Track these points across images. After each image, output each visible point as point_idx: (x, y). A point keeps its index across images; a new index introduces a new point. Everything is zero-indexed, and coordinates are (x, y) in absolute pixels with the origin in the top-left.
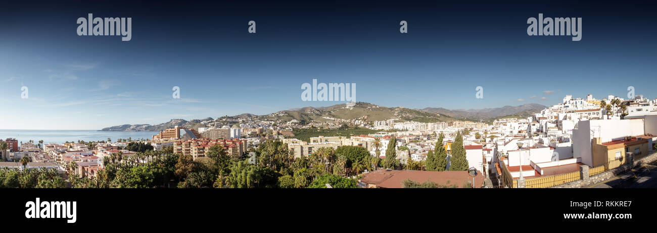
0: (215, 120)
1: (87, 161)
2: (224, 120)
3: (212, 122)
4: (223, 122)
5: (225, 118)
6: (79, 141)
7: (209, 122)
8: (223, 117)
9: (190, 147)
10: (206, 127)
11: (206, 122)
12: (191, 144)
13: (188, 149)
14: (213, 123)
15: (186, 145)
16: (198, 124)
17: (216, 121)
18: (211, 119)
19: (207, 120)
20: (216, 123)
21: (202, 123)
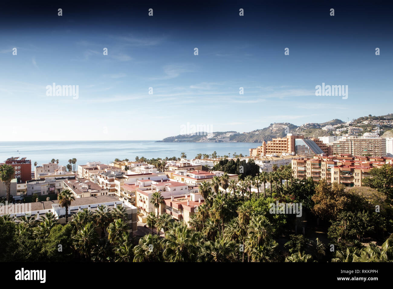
0: (347, 124)
1: (165, 190)
2: (366, 123)
3: (342, 127)
4: (365, 127)
5: (367, 119)
6: (137, 158)
7: (338, 128)
8: (363, 119)
9: (320, 168)
10: (332, 135)
11: (331, 127)
12: (322, 163)
13: (317, 171)
14: (345, 129)
15: (313, 165)
16: (317, 131)
17: (350, 125)
18: (338, 121)
19: (332, 124)
20: (350, 128)
21: (325, 129)
